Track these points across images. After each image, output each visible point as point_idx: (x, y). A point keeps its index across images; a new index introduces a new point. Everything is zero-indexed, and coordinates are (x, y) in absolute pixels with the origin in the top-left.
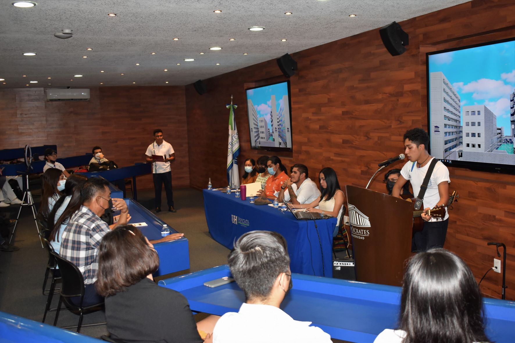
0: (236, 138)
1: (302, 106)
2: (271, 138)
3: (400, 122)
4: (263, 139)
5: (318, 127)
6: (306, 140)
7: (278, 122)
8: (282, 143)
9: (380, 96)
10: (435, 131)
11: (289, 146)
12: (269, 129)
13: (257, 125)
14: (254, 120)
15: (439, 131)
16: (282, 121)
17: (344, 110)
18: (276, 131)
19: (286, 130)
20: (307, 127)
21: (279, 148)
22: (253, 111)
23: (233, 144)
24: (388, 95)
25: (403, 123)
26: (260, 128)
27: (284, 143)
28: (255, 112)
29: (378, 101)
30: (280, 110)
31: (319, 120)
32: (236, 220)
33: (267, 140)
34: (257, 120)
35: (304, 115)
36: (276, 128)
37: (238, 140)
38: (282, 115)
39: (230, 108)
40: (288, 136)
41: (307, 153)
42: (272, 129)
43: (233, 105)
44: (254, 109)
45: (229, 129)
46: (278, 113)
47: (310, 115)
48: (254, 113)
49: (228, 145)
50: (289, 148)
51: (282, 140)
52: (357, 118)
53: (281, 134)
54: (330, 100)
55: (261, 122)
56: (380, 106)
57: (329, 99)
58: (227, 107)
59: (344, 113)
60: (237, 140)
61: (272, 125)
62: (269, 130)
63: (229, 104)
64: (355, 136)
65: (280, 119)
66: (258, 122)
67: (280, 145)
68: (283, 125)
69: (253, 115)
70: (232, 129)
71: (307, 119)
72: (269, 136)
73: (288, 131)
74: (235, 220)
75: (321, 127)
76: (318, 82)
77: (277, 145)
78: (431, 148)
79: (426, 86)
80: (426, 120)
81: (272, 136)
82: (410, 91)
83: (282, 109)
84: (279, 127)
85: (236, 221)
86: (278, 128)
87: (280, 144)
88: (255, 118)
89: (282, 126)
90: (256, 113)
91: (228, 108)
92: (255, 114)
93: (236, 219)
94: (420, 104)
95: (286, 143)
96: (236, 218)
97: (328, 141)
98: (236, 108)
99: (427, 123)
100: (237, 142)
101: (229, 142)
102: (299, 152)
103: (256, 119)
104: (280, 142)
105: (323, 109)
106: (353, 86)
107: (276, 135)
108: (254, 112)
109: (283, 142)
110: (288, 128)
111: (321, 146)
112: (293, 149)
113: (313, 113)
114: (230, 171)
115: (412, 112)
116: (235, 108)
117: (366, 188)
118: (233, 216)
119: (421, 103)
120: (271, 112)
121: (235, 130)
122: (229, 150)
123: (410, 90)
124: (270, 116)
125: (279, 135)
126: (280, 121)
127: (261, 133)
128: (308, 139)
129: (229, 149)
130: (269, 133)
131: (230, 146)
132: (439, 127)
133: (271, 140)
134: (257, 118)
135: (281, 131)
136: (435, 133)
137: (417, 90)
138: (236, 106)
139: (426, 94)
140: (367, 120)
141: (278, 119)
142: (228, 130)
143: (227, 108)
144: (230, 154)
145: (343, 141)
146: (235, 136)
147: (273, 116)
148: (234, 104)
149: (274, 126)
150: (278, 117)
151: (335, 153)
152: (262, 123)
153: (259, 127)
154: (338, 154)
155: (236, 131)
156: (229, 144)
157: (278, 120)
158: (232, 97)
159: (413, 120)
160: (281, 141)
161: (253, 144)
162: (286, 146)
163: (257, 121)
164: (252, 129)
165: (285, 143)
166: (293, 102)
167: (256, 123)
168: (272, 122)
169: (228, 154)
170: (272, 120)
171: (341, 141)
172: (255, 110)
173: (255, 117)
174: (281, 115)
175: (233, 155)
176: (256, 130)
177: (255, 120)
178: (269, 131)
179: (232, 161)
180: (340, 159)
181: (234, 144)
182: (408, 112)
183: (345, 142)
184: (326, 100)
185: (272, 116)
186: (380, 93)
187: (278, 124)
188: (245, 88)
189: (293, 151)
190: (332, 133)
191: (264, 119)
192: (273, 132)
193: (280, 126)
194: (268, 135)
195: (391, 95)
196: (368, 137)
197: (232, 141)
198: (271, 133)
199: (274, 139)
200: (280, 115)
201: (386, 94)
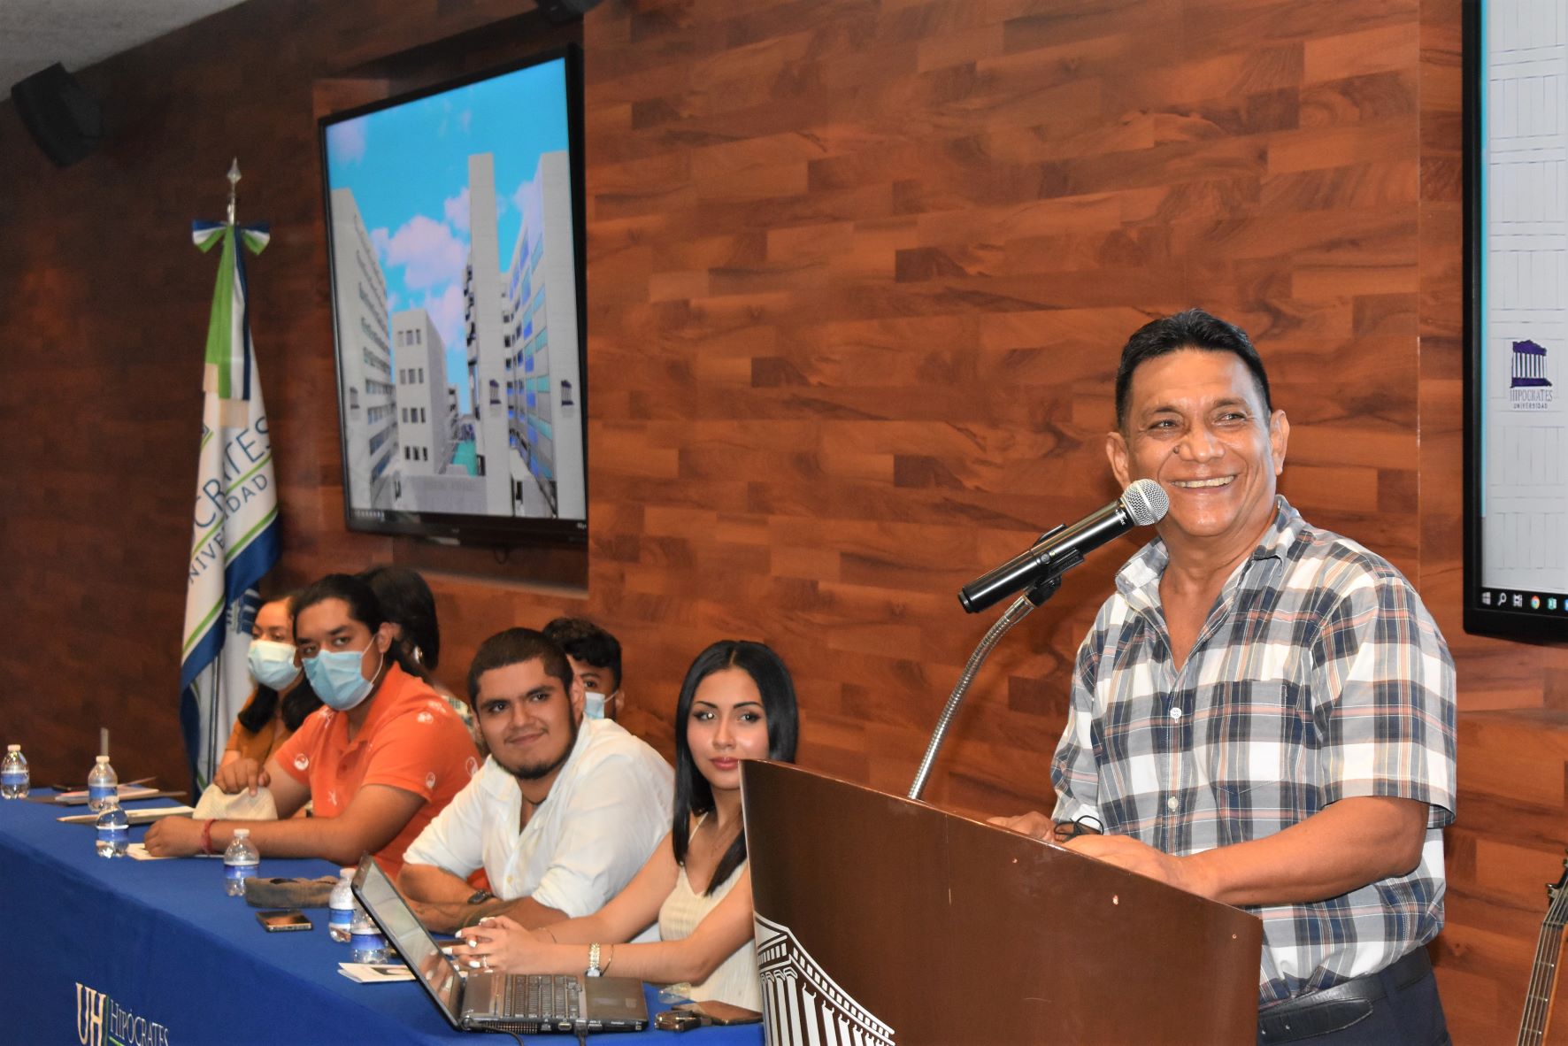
0: (254, 451)
1: (649, 222)
2: (465, 452)
3: (1276, 314)
4: (417, 457)
5: (743, 366)
6: (668, 461)
7: (507, 343)
8: (531, 490)
9: (1143, 135)
10: (1516, 382)
11: (570, 507)
12: (452, 392)
13: (385, 367)
14: (367, 327)
15: (1544, 382)
16: (529, 330)
17: (911, 240)
18: (495, 402)
19: (557, 394)
20: (679, 371)
21: (513, 521)
22: (362, 265)
23: (234, 493)
24: (1195, 119)
25: (1296, 323)
26: (403, 382)
27: (541, 489)
28: (371, 273)
29: (1129, 169)
30: (523, 262)
31: (755, 317)
32: (99, 1021)
33: (443, 471)
34: (383, 328)
35: (663, 289)
36: (493, 384)
37: (267, 471)
38: (533, 293)
39: (218, 248)
40: (564, 431)
41: (677, 552)
42: (473, 391)
43: (238, 228)
44: (368, 251)
45: (205, 388)
46: (507, 276)
47: (693, 288)
48: (369, 280)
49: (191, 500)
50: (570, 524)
51: (529, 465)
52: (993, 302)
53: (523, 422)
54: (822, 178)
55: (410, 342)
56: (1143, 202)
57: (814, 167)
58: (200, 237)
59: (910, 265)
60: (261, 471)
61: (472, 363)
62: (451, 400)
63: (217, 219)
64: (974, 428)
65: (519, 317)
66: (392, 343)
67: (517, 502)
68: (539, 360)
69: (363, 296)
70: (225, 393)
71: (681, 315)
72: (455, 436)
73: (567, 403)
74: (95, 1019)
75: (765, 372)
76: (750, 47)
77: (498, 505)
78: (1484, 514)
79: (1457, 46)
80: (1457, 299)
81: (473, 438)
82: (1347, 88)
83: (531, 249)
84: (510, 375)
85: (96, 1025)
86: (509, 385)
87: (517, 493)
88: (376, 314)
89: (530, 366)
90: (380, 283)
91: (205, 249)
92: (374, 290)
93: (97, 1013)
94: (1408, 179)
95: (553, 485)
96: (101, 1004)
97: (807, 464)
98: (257, 250)
99: (1460, 325)
100: (260, 482)
101: (202, 480)
102: (627, 550)
103: (379, 321)
104: (517, 478)
105: (780, 242)
106: (971, 67)
107: (492, 433)
108: (366, 274)
109: (533, 480)
110: (565, 384)
111: (759, 503)
112: (592, 528)
113: (715, 271)
114: (205, 681)
115: (1354, 243)
116: (252, 254)
117: (914, 794)
118: (84, 992)
119: (1418, 170)
120: (470, 273)
121: (246, 396)
122: (199, 534)
123: (1344, 74)
124: (462, 302)
125: (511, 431)
126: (519, 330)
127: (405, 420)
128: (684, 454)
129: (196, 528)
130: (455, 421)
131: (205, 510)
132: (1542, 352)
133: (461, 469)
134: (382, 315)
135: (523, 402)
136: (1516, 397)
137: (1395, 75)
138: (263, 238)
139: (1455, 104)
140: (1060, 308)
141: (506, 319)
142: (200, 397)
143: (196, 248)
144: (206, 560)
145: (896, 465)
146: (246, 440)
147: (478, 300)
148: (244, 222)
149: (486, 371)
150: (508, 305)
151: (845, 556)
152: (415, 347)
153: (395, 379)
154: (865, 564)
155: (255, 407)
156: (200, 492)
157: (509, 329)
158: (234, 177)
159: (1360, 304)
160: (522, 473)
161: (362, 499)
162: (555, 511)
163: (381, 335)
164: (353, 391)
165: (547, 489)
166: (600, 198)
167: (378, 352)
168: (469, 341)
169: (194, 562)
170: (473, 326)
171: (885, 464)
172: (373, 263)
173: (371, 307)
174: (527, 292)
175: (228, 574)
176: (380, 399)
177: (375, 328)
178: (453, 407)
179: (216, 608)
180: (876, 594)
181: (237, 492)
182: (1332, 245)
183: (912, 470)
184: (797, 180)
185: (471, 300)
186: (1144, 112)
187: (509, 353)
188: (321, 111)
189: (591, 542)
190: (832, 410)
191: (428, 319)
192: (477, 414)
193: (520, 372)
194: (449, 431)
195: (1223, 121)
196: (1060, 436)
197: (226, 477)
198: (465, 416)
199: (482, 459)
200: (518, 292)
201: (1185, 114)
